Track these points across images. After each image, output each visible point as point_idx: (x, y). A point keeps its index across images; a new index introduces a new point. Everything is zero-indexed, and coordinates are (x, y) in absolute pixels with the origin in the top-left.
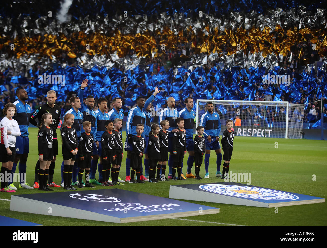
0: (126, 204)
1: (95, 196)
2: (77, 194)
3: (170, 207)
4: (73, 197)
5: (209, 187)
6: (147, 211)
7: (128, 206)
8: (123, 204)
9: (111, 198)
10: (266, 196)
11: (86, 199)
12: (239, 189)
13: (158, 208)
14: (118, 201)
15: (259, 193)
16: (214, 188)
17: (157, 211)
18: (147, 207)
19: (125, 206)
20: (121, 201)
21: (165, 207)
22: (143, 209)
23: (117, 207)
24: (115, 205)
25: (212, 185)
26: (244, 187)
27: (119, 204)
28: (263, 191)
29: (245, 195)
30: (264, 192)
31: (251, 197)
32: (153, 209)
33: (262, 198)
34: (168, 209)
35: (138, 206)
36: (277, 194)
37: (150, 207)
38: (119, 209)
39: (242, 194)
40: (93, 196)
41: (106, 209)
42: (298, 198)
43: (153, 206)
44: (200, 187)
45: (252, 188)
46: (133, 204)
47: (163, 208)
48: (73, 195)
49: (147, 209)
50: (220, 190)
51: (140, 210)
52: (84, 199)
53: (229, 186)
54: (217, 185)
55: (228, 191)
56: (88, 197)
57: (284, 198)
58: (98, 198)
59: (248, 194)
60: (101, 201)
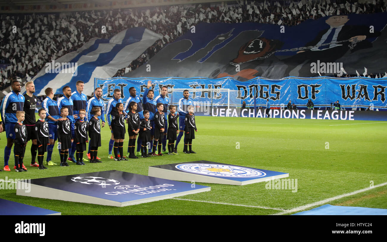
0: (125, 186)
1: (96, 179)
2: (79, 178)
3: (166, 188)
4: (75, 181)
5: (184, 167)
6: (145, 193)
7: (126, 189)
8: (122, 186)
9: (111, 180)
10: (237, 173)
11: (88, 182)
12: (211, 167)
13: (155, 189)
14: (117, 184)
15: (230, 170)
16: (189, 167)
17: (155, 192)
18: (145, 189)
19: (124, 189)
20: (119, 183)
21: (161, 188)
22: (141, 191)
23: (117, 190)
24: (115, 188)
25: (187, 165)
26: (216, 165)
27: (118, 187)
28: (232, 168)
29: (217, 173)
30: (234, 169)
31: (223, 176)
32: (150, 190)
33: (234, 176)
34: (164, 190)
35: (136, 188)
36: (246, 171)
37: (147, 189)
38: (119, 193)
39: (215, 173)
40: (93, 178)
41: (106, 193)
42: (265, 174)
43: (150, 187)
44: (176, 167)
45: (223, 166)
46: (131, 186)
47: (159, 189)
48: (75, 178)
49: (145, 191)
50: (195, 169)
51: (138, 192)
52: (86, 183)
53: (202, 164)
54: (191, 165)
55: (202, 170)
56: (89, 181)
57: (253, 175)
58: (98, 181)
59: (220, 173)
60: (101, 183)
